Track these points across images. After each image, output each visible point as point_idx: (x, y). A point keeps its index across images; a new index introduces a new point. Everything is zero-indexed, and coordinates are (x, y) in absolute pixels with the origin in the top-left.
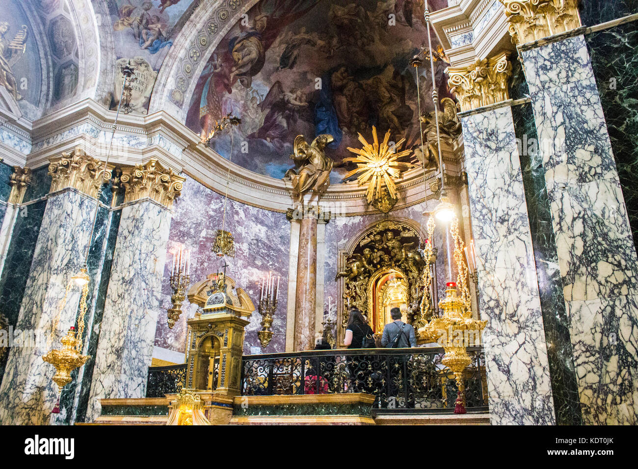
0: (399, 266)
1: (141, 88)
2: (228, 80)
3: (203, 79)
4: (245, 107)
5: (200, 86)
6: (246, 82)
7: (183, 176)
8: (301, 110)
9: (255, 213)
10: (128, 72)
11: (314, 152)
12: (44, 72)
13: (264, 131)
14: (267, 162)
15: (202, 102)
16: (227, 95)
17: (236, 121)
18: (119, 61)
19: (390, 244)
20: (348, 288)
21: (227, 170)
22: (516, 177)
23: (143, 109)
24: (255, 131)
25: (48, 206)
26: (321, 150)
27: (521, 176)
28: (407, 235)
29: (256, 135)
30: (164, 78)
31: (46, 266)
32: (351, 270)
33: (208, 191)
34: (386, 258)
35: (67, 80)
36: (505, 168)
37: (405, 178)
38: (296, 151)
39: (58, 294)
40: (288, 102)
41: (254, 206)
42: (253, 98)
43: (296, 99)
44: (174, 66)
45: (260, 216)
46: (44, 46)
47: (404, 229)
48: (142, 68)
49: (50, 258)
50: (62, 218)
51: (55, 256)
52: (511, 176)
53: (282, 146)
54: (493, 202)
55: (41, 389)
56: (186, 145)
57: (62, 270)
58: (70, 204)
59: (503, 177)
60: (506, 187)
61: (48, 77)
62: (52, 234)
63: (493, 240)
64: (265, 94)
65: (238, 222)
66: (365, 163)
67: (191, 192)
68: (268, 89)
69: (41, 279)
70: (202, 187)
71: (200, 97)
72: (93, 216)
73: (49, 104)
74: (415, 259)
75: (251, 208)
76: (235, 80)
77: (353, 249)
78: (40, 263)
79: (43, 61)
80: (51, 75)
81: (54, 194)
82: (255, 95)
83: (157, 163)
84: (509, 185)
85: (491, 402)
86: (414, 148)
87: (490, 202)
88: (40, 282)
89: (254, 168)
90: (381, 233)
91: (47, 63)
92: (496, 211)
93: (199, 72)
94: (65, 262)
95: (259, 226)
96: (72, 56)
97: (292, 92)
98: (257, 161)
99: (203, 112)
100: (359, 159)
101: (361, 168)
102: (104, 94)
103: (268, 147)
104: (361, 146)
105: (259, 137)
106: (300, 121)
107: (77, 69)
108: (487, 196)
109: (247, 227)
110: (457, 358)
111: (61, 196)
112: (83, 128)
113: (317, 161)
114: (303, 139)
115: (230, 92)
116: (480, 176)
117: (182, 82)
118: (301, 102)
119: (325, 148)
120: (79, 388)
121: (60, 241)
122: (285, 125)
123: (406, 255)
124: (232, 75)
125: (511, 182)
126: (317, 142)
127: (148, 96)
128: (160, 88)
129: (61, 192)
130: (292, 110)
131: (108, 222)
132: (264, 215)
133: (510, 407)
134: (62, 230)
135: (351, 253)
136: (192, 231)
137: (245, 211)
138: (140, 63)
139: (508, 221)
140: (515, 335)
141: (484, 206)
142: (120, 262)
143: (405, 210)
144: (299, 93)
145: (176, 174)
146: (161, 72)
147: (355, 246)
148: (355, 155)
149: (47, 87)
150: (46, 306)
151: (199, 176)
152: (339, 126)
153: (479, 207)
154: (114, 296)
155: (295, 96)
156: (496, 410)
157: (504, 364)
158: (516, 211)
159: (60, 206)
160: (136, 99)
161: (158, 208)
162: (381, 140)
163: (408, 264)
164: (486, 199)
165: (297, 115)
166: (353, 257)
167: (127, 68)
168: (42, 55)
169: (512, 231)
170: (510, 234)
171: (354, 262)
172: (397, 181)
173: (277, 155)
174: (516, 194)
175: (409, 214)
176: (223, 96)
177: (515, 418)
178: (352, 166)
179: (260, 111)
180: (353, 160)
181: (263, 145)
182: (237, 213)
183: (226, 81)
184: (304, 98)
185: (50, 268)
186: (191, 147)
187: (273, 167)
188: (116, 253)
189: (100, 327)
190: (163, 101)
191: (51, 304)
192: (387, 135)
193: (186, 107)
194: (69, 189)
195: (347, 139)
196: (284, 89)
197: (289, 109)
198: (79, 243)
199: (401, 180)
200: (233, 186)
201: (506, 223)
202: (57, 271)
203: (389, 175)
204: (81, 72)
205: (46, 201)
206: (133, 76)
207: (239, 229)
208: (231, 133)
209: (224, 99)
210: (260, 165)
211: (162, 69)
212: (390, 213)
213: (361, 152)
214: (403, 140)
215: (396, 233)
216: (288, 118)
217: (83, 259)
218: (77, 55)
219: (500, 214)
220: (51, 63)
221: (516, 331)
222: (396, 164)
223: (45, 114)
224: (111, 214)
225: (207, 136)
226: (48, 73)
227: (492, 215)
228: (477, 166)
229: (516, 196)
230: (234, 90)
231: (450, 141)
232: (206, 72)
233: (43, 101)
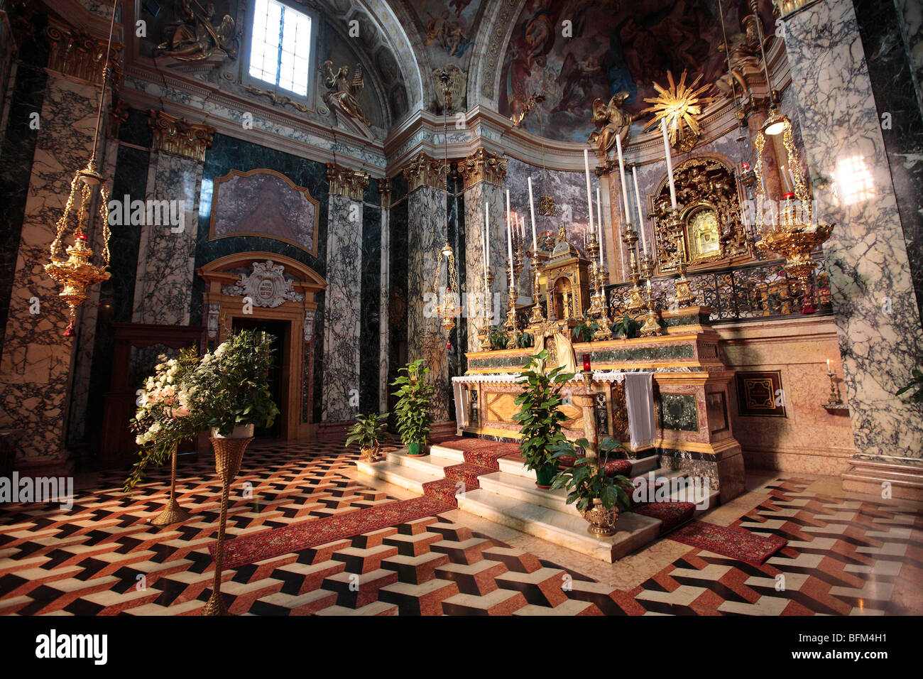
0: (707, 198)
1: (457, 91)
2: (526, 63)
3: (505, 68)
4: (545, 86)
5: (504, 76)
6: (541, 62)
7: (505, 157)
8: (594, 75)
9: (568, 176)
10: (445, 79)
11: (613, 112)
12: (381, 100)
13: (564, 104)
14: (570, 131)
15: (508, 90)
16: (528, 78)
17: (541, 99)
18: (435, 72)
19: (696, 180)
20: (659, 226)
21: (540, 145)
22: (859, 70)
23: (462, 109)
24: (557, 105)
25: (410, 203)
26: (619, 108)
27: (866, 68)
28: (711, 169)
29: (558, 109)
30: (473, 76)
31: (419, 247)
32: (660, 211)
33: (527, 166)
34: (693, 193)
35: (399, 101)
36: (843, 64)
37: (706, 114)
38: (595, 115)
39: (431, 266)
40: (582, 70)
41: (566, 171)
42: (551, 76)
43: (588, 66)
44: (480, 63)
45: (573, 178)
46: (376, 78)
47: (709, 163)
48: (454, 73)
49: (421, 240)
50: (422, 209)
51: (424, 238)
52: (851, 71)
53: (583, 113)
54: (827, 105)
55: (434, 334)
56: (503, 130)
57: (430, 248)
58: (425, 197)
59: (840, 75)
60: (845, 85)
61: (385, 103)
62: (417, 223)
63: (829, 145)
64: (560, 68)
65: (555, 187)
66: (664, 110)
67: (514, 169)
68: (562, 63)
69: (418, 257)
70: (522, 164)
71: (505, 86)
72: (444, 203)
73: (390, 124)
74: (723, 189)
75: (564, 173)
76: (532, 63)
77: (660, 191)
78: (414, 246)
79: (378, 90)
80: (386, 100)
81: (412, 193)
82: (551, 72)
83: (484, 150)
84: (849, 82)
85: (835, 304)
86: (714, 81)
87: (824, 107)
88: (417, 259)
89: (561, 138)
90: (685, 172)
91: (381, 91)
92: (832, 115)
93: (500, 64)
94: (431, 241)
95: (574, 187)
96: (398, 80)
97: (584, 60)
98: (563, 131)
99: (510, 99)
100: (657, 107)
101: (659, 116)
102: (430, 104)
103: (571, 117)
104: (657, 94)
105: (561, 110)
106: (595, 87)
107: (404, 88)
108: (819, 101)
109: (564, 189)
110: (801, 264)
111: (417, 193)
112: (420, 136)
113: (617, 119)
114: (600, 102)
115: (530, 75)
116: (810, 82)
117: (489, 76)
118: (594, 67)
119: (622, 106)
120: (459, 331)
121: (425, 227)
122: (582, 93)
123: (714, 187)
124: (529, 58)
125: (851, 78)
126: (615, 101)
127: (464, 96)
128: (472, 86)
129: (416, 190)
130: (586, 77)
131: (456, 206)
132: (576, 177)
133: (859, 307)
134: (424, 219)
135: (658, 196)
136: (520, 200)
137: (560, 177)
138: (452, 69)
139: (849, 121)
140: (863, 238)
141: (815, 113)
142: (471, 234)
143: (709, 145)
144: (591, 59)
145: (500, 156)
146: (470, 71)
147: (661, 188)
148: (652, 105)
149: (386, 112)
150: (425, 276)
151: (517, 155)
152: (633, 81)
153: (809, 115)
154: (472, 261)
155: (587, 63)
156: (842, 311)
157: (850, 267)
158: (860, 108)
159: (419, 200)
160: (456, 101)
161: (491, 187)
162: (677, 82)
163: (716, 195)
164: (818, 105)
165: (591, 81)
166: (660, 198)
167: (444, 75)
168: (376, 86)
169: (855, 130)
170: (851, 135)
171: (663, 202)
172: (699, 118)
173: (579, 122)
174: (860, 89)
175: (713, 148)
176: (524, 80)
177: (865, 317)
178: (651, 115)
179: (558, 85)
180: (651, 110)
181: (566, 116)
182: (553, 180)
183: (524, 66)
184: (596, 62)
185: (422, 248)
186: (506, 132)
187: (578, 134)
188: (466, 229)
189: (466, 286)
190: (477, 97)
191: (428, 274)
192: (684, 76)
193: (496, 98)
194: (422, 186)
195: (642, 91)
196: (577, 60)
197: (584, 78)
198: (438, 226)
199: (703, 116)
200: (547, 157)
201: (846, 125)
202: (427, 250)
203: (690, 114)
204: (408, 90)
205: (407, 200)
206: (449, 82)
207: (558, 193)
208: (537, 112)
209: (526, 82)
210: (566, 134)
211: (470, 69)
212: (693, 152)
213: (658, 100)
214: (701, 76)
215: (701, 168)
216: (583, 86)
217: (444, 238)
218: (401, 77)
219: (837, 116)
220: (383, 90)
221: (864, 233)
222: (696, 101)
223: (389, 133)
224: (456, 199)
225: (518, 118)
226: (384, 99)
227: (827, 119)
228: (805, 72)
229: (859, 91)
230: (532, 73)
231: (757, 62)
232: (507, 62)
233: (386, 124)
